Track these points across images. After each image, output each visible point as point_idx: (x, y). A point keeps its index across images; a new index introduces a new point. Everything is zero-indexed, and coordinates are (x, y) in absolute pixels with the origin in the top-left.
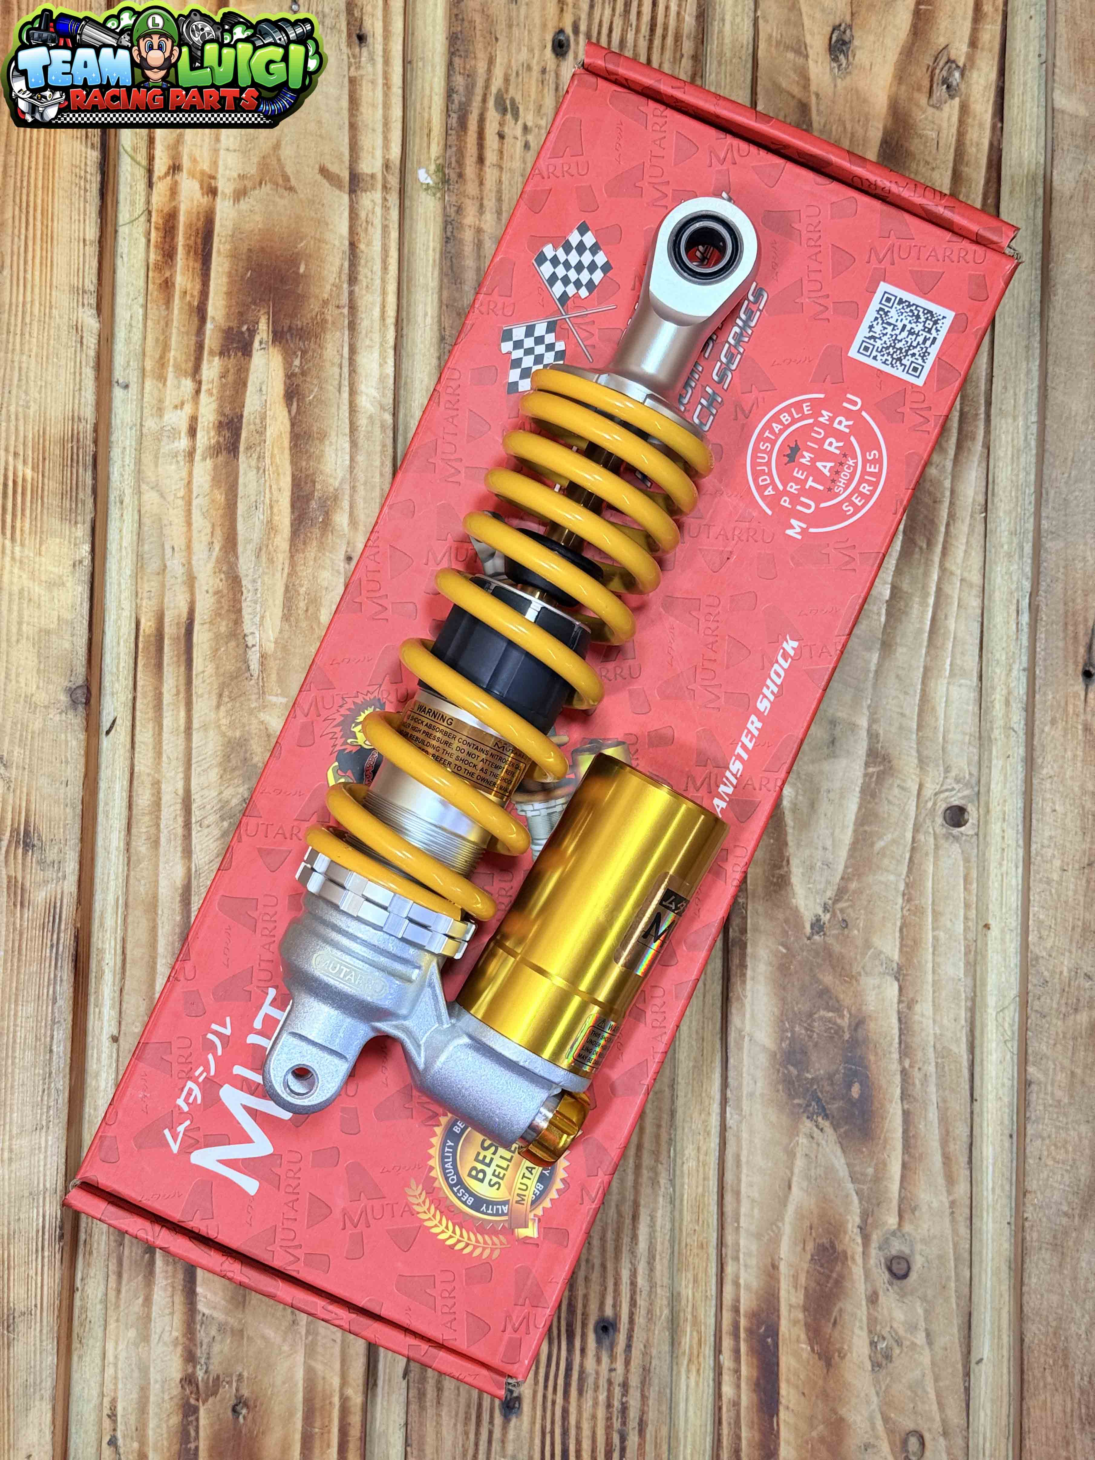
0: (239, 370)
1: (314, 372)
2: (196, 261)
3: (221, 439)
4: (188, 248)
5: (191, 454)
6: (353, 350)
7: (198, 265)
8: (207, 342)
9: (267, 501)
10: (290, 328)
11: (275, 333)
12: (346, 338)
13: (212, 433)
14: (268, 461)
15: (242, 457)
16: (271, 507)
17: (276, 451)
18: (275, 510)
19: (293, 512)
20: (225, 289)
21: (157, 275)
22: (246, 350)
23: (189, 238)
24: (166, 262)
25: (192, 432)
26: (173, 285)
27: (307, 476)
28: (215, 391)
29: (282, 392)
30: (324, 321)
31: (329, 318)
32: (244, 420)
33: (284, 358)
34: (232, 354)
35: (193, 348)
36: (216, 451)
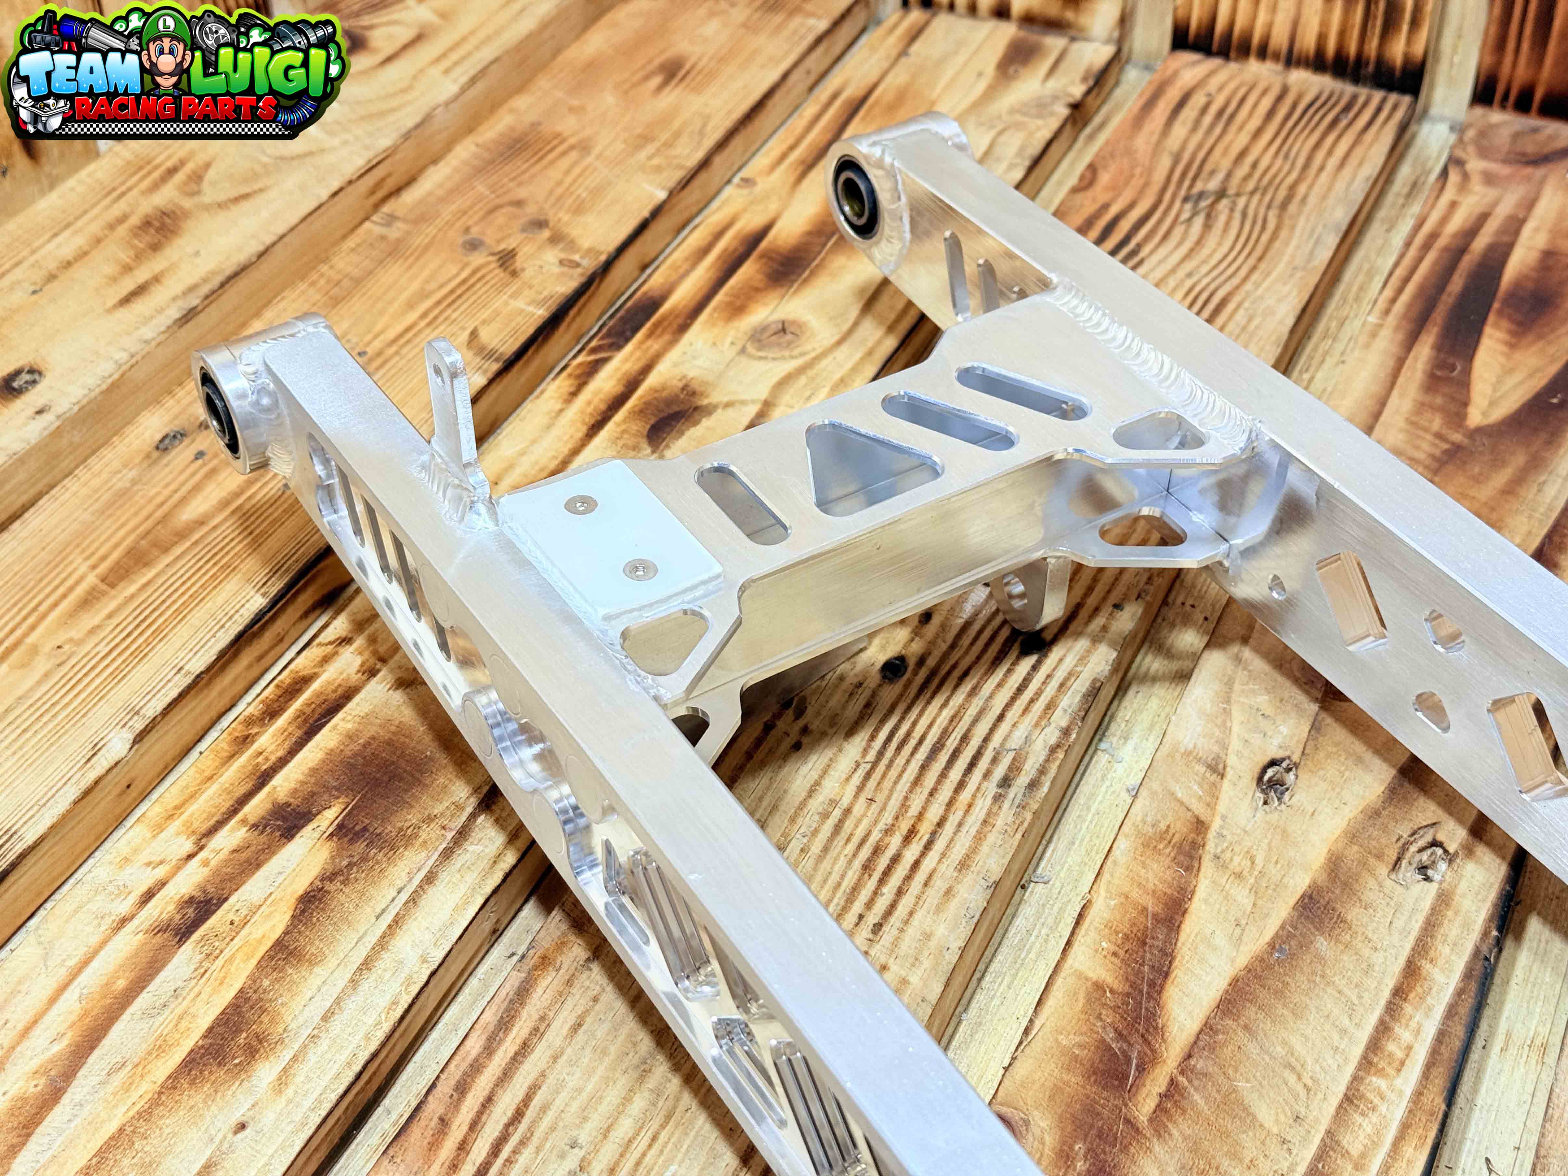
0: (263, 850)
1: (359, 886)
2: (299, 728)
3: (178, 917)
4: (300, 714)
5: (124, 921)
6: (430, 878)
7: (299, 733)
8: (247, 809)
9: (179, 1011)
10: (365, 829)
11: (340, 827)
12: (430, 863)
13: (171, 908)
14: (220, 962)
15: (189, 947)
16: (181, 1018)
17: (240, 956)
18: (184, 1024)
19: (205, 1037)
20: (311, 765)
21: (240, 727)
22: (289, 832)
23: (309, 705)
24: (262, 720)
25: (148, 896)
26: (253, 742)
27: (261, 1000)
28: (213, 863)
29: (301, 892)
30: (416, 836)
31: (423, 835)
32: (226, 906)
33: (333, 858)
34: (268, 830)
35: (224, 809)
36: (160, 929)
